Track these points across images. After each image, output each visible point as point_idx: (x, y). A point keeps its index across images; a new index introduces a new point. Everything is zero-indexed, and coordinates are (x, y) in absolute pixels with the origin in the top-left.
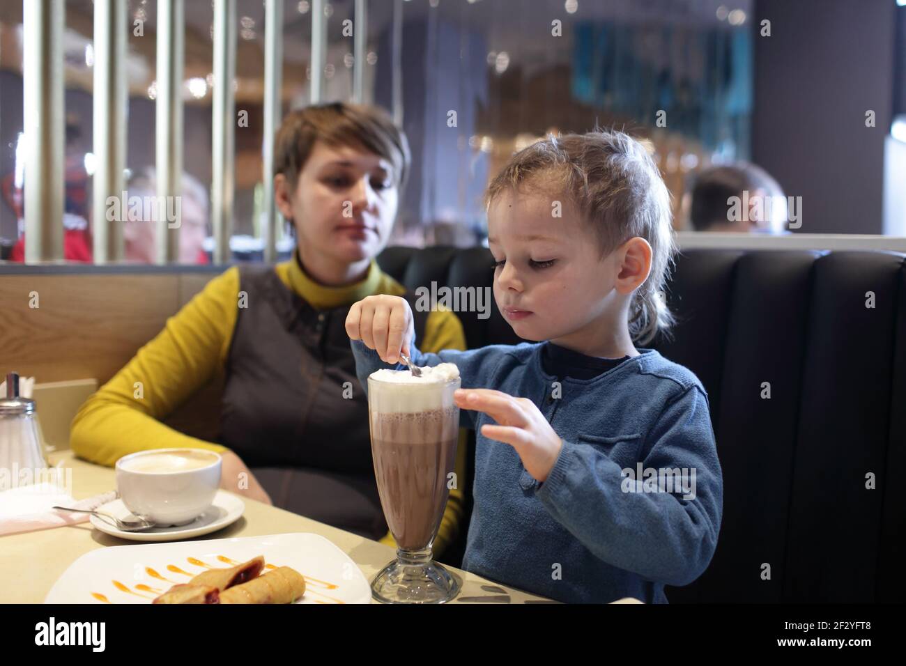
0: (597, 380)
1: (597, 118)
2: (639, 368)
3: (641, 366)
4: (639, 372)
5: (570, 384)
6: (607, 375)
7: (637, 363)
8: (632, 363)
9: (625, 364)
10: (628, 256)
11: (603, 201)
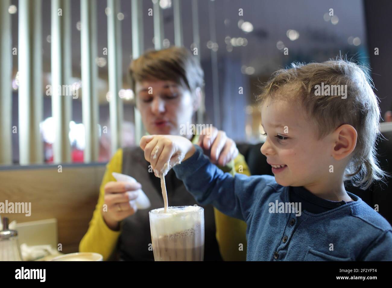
0: (323, 215)
1: (340, 51)
2: (351, 211)
3: (352, 210)
4: (351, 214)
5: (305, 215)
6: (329, 213)
7: (350, 208)
8: (347, 207)
9: (342, 208)
10: (342, 136)
11: (321, 104)
